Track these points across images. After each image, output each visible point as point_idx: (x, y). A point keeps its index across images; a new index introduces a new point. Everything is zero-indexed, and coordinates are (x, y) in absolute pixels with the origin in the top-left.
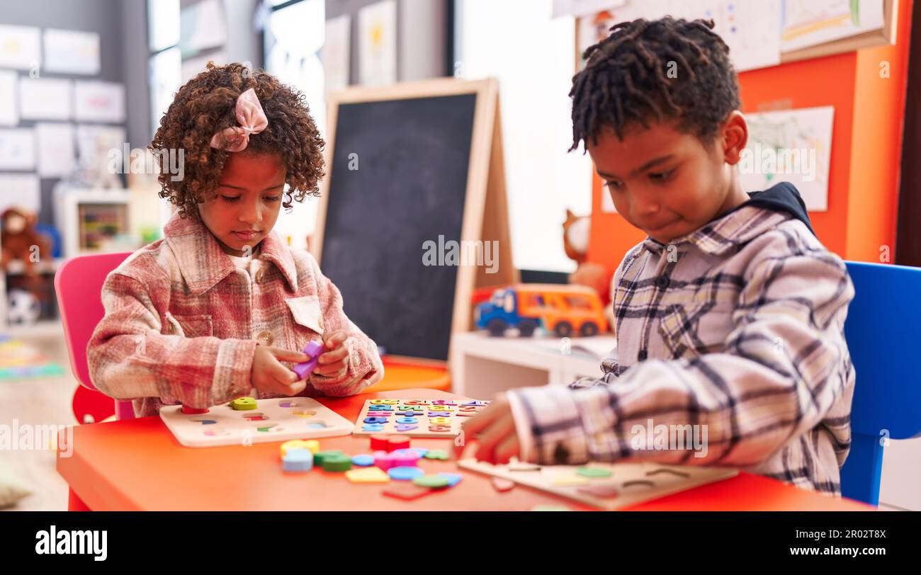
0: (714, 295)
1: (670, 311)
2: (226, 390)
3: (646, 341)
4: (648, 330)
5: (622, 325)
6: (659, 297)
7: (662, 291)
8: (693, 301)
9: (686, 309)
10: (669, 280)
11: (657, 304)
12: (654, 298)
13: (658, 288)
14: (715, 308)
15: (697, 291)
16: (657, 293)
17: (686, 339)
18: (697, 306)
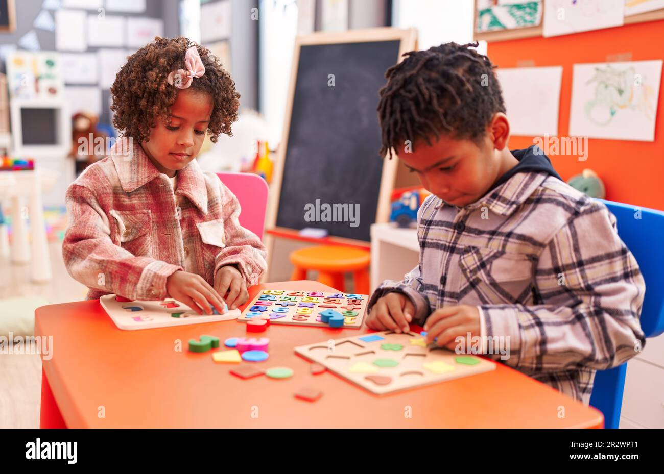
0: (504, 246)
1: (467, 250)
2: (147, 288)
3: (447, 269)
4: (448, 262)
5: (424, 253)
6: (457, 238)
7: (459, 233)
8: (487, 247)
9: (481, 251)
10: (465, 226)
11: (455, 243)
12: (453, 238)
13: (456, 231)
14: (504, 256)
15: (490, 239)
16: (455, 234)
17: (482, 274)
18: (491, 252)
